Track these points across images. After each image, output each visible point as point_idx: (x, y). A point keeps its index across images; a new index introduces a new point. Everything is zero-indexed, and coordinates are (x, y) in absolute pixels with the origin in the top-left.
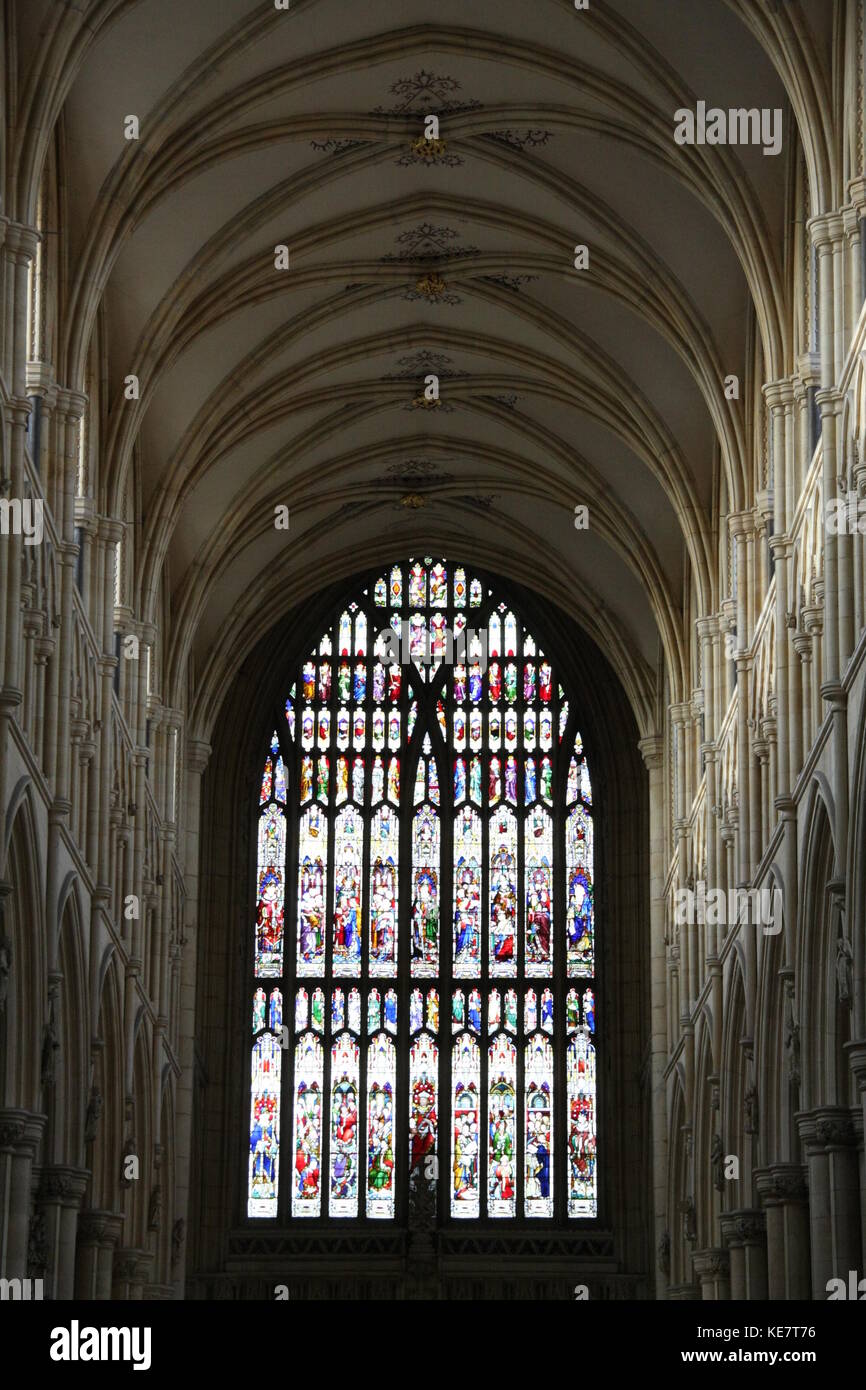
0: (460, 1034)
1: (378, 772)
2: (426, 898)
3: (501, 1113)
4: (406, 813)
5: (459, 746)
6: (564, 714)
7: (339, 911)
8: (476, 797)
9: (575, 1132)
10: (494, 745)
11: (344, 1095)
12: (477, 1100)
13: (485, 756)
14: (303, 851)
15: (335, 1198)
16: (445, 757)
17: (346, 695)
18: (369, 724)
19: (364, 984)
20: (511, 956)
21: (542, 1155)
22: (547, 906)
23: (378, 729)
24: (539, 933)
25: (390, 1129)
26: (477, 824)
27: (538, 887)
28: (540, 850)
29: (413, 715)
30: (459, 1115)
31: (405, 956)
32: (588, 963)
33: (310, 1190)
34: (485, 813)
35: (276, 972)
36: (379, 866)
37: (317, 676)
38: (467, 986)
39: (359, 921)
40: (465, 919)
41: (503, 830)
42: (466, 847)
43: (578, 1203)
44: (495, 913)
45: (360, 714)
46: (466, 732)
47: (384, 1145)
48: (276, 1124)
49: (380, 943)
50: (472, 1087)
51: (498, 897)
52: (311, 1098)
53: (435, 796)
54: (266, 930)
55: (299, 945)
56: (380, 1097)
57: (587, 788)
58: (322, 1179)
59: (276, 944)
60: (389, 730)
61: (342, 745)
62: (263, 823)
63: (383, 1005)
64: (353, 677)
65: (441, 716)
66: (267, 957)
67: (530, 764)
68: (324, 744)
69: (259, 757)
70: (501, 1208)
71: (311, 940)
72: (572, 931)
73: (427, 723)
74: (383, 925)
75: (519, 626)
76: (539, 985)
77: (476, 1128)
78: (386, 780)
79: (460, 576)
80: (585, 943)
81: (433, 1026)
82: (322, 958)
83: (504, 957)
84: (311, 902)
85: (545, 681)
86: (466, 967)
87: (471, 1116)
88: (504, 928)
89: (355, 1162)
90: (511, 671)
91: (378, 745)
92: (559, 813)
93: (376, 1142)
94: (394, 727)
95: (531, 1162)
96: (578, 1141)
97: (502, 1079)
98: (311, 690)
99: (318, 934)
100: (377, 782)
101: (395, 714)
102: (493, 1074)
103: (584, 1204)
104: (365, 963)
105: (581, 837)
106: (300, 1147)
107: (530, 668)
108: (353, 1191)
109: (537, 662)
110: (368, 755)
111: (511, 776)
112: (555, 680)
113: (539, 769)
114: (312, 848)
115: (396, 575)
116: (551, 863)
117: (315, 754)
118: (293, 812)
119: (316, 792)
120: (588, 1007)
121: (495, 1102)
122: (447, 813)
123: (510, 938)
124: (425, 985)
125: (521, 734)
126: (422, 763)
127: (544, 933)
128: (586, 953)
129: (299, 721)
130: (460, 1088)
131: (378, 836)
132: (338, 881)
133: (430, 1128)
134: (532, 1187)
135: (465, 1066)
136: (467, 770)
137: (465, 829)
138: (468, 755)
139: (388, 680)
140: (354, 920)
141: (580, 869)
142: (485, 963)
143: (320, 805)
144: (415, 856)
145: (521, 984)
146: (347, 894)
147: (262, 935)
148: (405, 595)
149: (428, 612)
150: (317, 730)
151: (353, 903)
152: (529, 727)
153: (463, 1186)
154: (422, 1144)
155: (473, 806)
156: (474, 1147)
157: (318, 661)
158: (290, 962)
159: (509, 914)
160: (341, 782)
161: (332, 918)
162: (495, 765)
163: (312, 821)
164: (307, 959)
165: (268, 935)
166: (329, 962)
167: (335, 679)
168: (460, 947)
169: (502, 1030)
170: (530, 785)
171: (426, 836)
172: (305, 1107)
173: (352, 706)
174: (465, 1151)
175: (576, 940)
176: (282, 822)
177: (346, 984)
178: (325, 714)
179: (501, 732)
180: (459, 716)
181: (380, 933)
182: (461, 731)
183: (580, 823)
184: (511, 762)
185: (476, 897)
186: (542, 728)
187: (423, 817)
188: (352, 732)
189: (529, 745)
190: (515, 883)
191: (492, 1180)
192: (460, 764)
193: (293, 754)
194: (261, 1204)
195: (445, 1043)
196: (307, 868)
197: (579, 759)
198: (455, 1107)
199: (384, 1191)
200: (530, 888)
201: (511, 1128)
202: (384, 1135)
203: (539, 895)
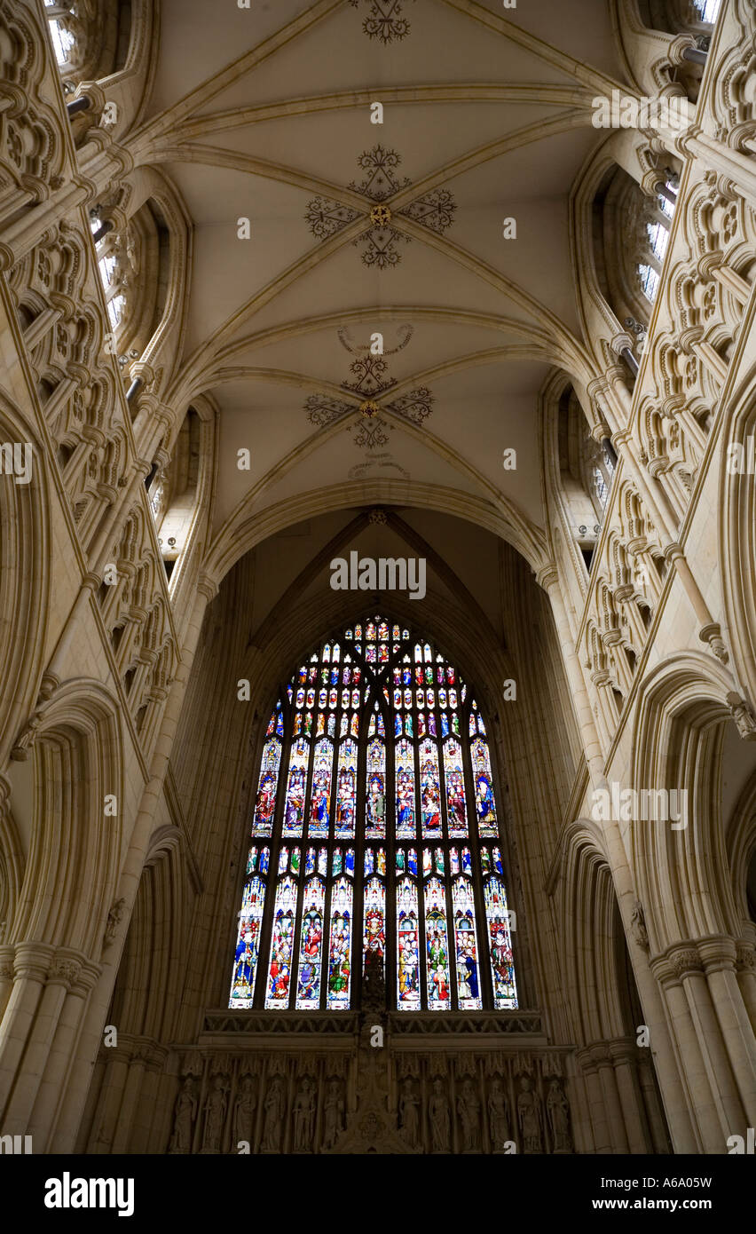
0: (402, 877)
1: (344, 720)
2: (375, 790)
3: (436, 933)
4: (363, 742)
5: (398, 707)
6: (464, 691)
7: (315, 798)
8: (409, 733)
9: (495, 946)
10: (420, 706)
11: (312, 919)
14: (292, 763)
15: (301, 999)
16: (389, 713)
17: (325, 682)
18: (340, 696)
20: (438, 826)
21: (470, 964)
22: (462, 795)
23: (345, 699)
24: (456, 811)
25: (347, 945)
26: (411, 750)
27: (454, 784)
28: (454, 762)
29: (368, 692)
32: (494, 829)
33: (281, 992)
35: (267, 835)
36: (344, 772)
37: (308, 673)
39: (328, 804)
40: (404, 803)
41: (428, 751)
42: (404, 761)
43: (502, 1001)
44: (425, 800)
45: (334, 691)
46: (402, 700)
47: (342, 957)
49: (344, 818)
50: (412, 914)
51: (427, 789)
52: (286, 921)
53: (382, 733)
54: (262, 809)
55: (285, 818)
56: (340, 922)
57: (482, 728)
59: (268, 817)
60: (352, 699)
61: (322, 706)
62: (266, 748)
63: (344, 858)
64: (331, 673)
65: (385, 692)
66: (261, 826)
67: (444, 716)
71: (294, 816)
72: (481, 810)
73: (376, 695)
74: (346, 807)
75: (433, 650)
76: (459, 844)
77: (416, 944)
78: (349, 725)
79: (396, 628)
80: (490, 817)
81: (381, 872)
83: (433, 827)
84: (295, 793)
85: (451, 675)
86: (405, 832)
87: (412, 935)
88: (432, 808)
89: (318, 971)
90: (429, 670)
91: (345, 707)
92: (466, 742)
93: (336, 955)
94: (356, 698)
95: (462, 970)
96: (498, 953)
97: (435, 909)
98: (304, 680)
99: (299, 812)
100: (344, 726)
101: (356, 691)
102: (428, 905)
103: (507, 998)
105: (481, 755)
106: (275, 958)
107: (441, 669)
108: (316, 993)
109: (445, 666)
110: (339, 711)
111: (432, 723)
112: (457, 674)
113: (450, 719)
114: (298, 761)
115: (358, 627)
116: (462, 769)
118: (287, 742)
119: (303, 731)
120: (497, 858)
121: (429, 924)
122: (390, 743)
123: (436, 815)
124: (375, 845)
126: (373, 716)
127: (460, 811)
128: (491, 823)
129: (295, 695)
130: (403, 914)
131: (343, 755)
132: (315, 780)
133: (379, 945)
136: (403, 720)
137: (403, 751)
139: (352, 675)
140: (325, 803)
144: (368, 767)
145: (446, 843)
146: (320, 788)
147: (259, 812)
148: (364, 636)
149: (377, 643)
150: (306, 699)
151: (325, 793)
153: (406, 989)
154: (373, 956)
156: (414, 959)
157: (309, 666)
159: (434, 800)
160: (320, 725)
161: (309, 802)
163: (299, 748)
164: (290, 827)
165: (264, 812)
167: (319, 674)
168: (400, 820)
169: (433, 874)
170: (445, 727)
171: (377, 755)
172: (281, 928)
173: (329, 687)
174: (408, 962)
175: (483, 815)
176: (279, 747)
178: (311, 691)
179: (425, 699)
180: (397, 692)
181: (343, 812)
182: (399, 700)
183: (481, 748)
184: (432, 715)
185: (411, 790)
187: (374, 744)
188: (329, 700)
190: (438, 781)
191: (431, 985)
192: (398, 716)
193: (289, 711)
195: (390, 884)
196: (294, 773)
197: (476, 713)
198: (399, 927)
199: (341, 995)
200: (448, 784)
201: (444, 944)
202: (342, 950)
203: (456, 789)
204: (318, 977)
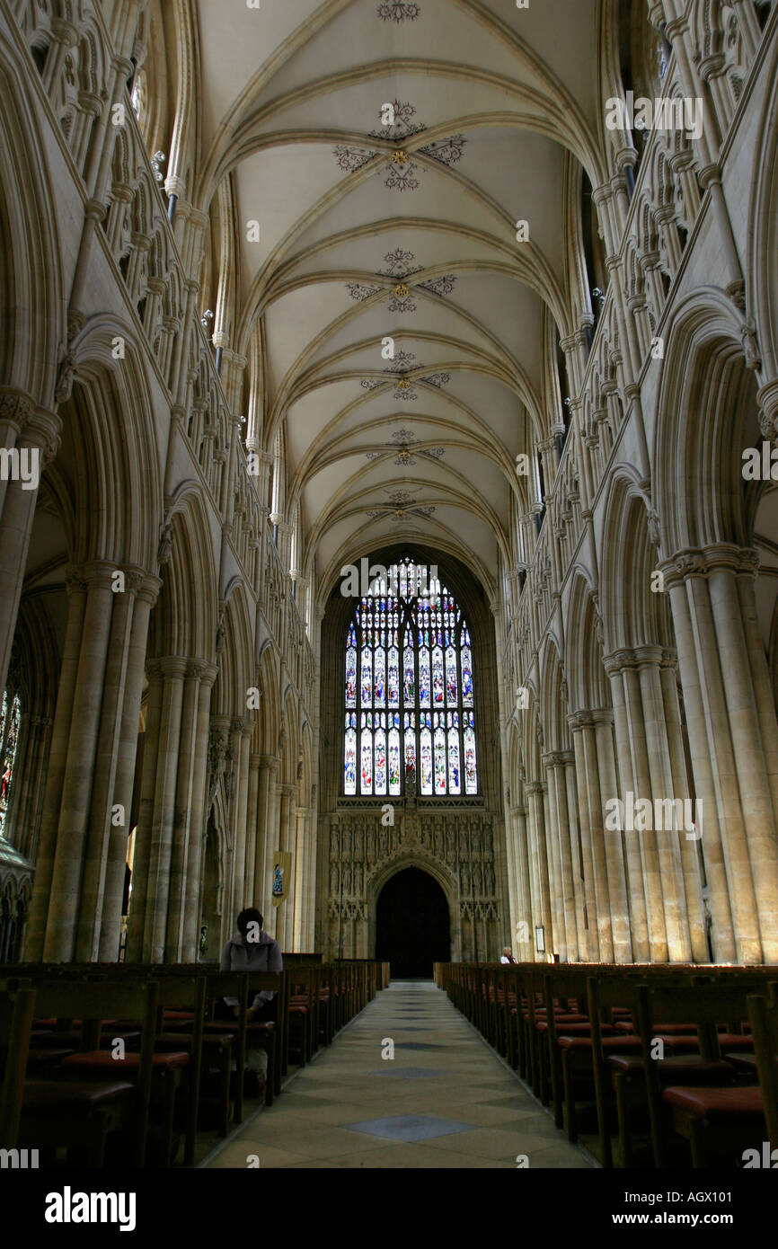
0: (423, 728)
1: (390, 635)
2: (408, 679)
3: (440, 757)
4: (401, 650)
5: (420, 626)
6: (459, 614)
7: (377, 685)
8: (427, 644)
9: (468, 763)
10: (433, 625)
11: (380, 750)
12: (430, 752)
13: (430, 629)
14: (363, 664)
16: (415, 629)
17: (378, 609)
18: (386, 619)
19: (387, 711)
20: (442, 700)
21: (455, 772)
22: (455, 682)
23: (390, 620)
25: (398, 762)
26: (428, 654)
27: (451, 675)
28: (452, 662)
29: (403, 615)
30: (424, 757)
31: (402, 700)
32: (471, 702)
33: (368, 784)
34: (430, 649)
35: (354, 707)
36: (391, 669)
38: (425, 711)
39: (384, 688)
40: (424, 687)
41: (437, 655)
42: (424, 662)
43: (469, 789)
44: (435, 685)
45: (383, 615)
46: (423, 619)
47: (396, 768)
48: (355, 761)
49: (392, 696)
50: (428, 748)
51: (436, 680)
52: (368, 751)
53: (412, 644)
55: (362, 697)
56: (394, 751)
57: (468, 640)
58: (372, 781)
59: (353, 697)
60: (394, 621)
61: (377, 626)
62: (348, 654)
63: (394, 718)
64: (380, 603)
65: (413, 615)
66: (350, 701)
67: (447, 632)
68: (370, 626)
69: (346, 630)
70: (441, 791)
71: (366, 695)
72: (465, 691)
73: (408, 618)
74: (393, 690)
75: (441, 583)
76: (453, 710)
77: (430, 762)
78: (393, 638)
79: (419, 567)
80: (469, 695)
81: (413, 726)
82: (370, 702)
83: (439, 701)
84: (366, 682)
85: (452, 603)
86: (425, 704)
87: (428, 758)
88: (439, 690)
89: (385, 775)
90: (439, 599)
91: (390, 626)
92: (458, 649)
93: (392, 767)
94: (396, 620)
95: (452, 774)
96: (469, 766)
97: (439, 745)
98: (365, 607)
99: (369, 693)
100: (390, 639)
101: (396, 615)
102: (436, 743)
103: (472, 789)
104: (387, 703)
105: (467, 657)
106: (364, 769)
107: (446, 598)
108: (384, 785)
109: (448, 596)
110: (386, 629)
111: (440, 636)
112: (455, 602)
113: (450, 634)
114: (366, 663)
116: (456, 667)
117: (367, 629)
118: (359, 650)
119: (367, 643)
120: (471, 718)
121: (436, 752)
122: (416, 650)
123: (441, 694)
124: (409, 711)
125: (443, 621)
126: (406, 632)
127: (453, 692)
128: (470, 698)
129: (361, 618)
130: (424, 748)
131: (391, 658)
132: (376, 674)
133: (413, 762)
134: (452, 783)
135: (426, 739)
136: (423, 634)
137: (423, 655)
138: (423, 629)
139: (393, 603)
140: (382, 688)
141: (466, 669)
142: (432, 703)
143: (369, 647)
144: (404, 665)
145: (446, 710)
146: (379, 679)
147: (348, 693)
150: (367, 621)
151: (382, 682)
152: (446, 619)
153: (426, 783)
154: (410, 768)
155: (426, 647)
156: (430, 769)
158: (358, 703)
159: (440, 685)
160: (376, 639)
161: (374, 687)
162: (434, 632)
163: (366, 654)
164: (365, 702)
165: (350, 693)
166: (373, 703)
167: (374, 603)
168: (422, 697)
169: (439, 726)
170: (447, 639)
171: (409, 658)
172: (365, 755)
173: (380, 613)
174: (426, 770)
175: (466, 694)
176: (355, 653)
177: (380, 711)
178: (370, 615)
179: (435, 621)
180: (420, 615)
181: (392, 693)
182: (421, 621)
183: (466, 653)
184: (439, 631)
185: (428, 679)
186: (451, 619)
187: (407, 651)
188: (380, 622)
189: (446, 625)
190: (442, 674)
191: (436, 781)
192: (420, 632)
193: (358, 629)
194: (350, 789)
195: (418, 731)
196: (364, 669)
197: (465, 630)
198: (422, 754)
199: (396, 785)
200: (448, 676)
201: (443, 762)
202: (395, 765)
203: (452, 678)
204: (385, 777)
